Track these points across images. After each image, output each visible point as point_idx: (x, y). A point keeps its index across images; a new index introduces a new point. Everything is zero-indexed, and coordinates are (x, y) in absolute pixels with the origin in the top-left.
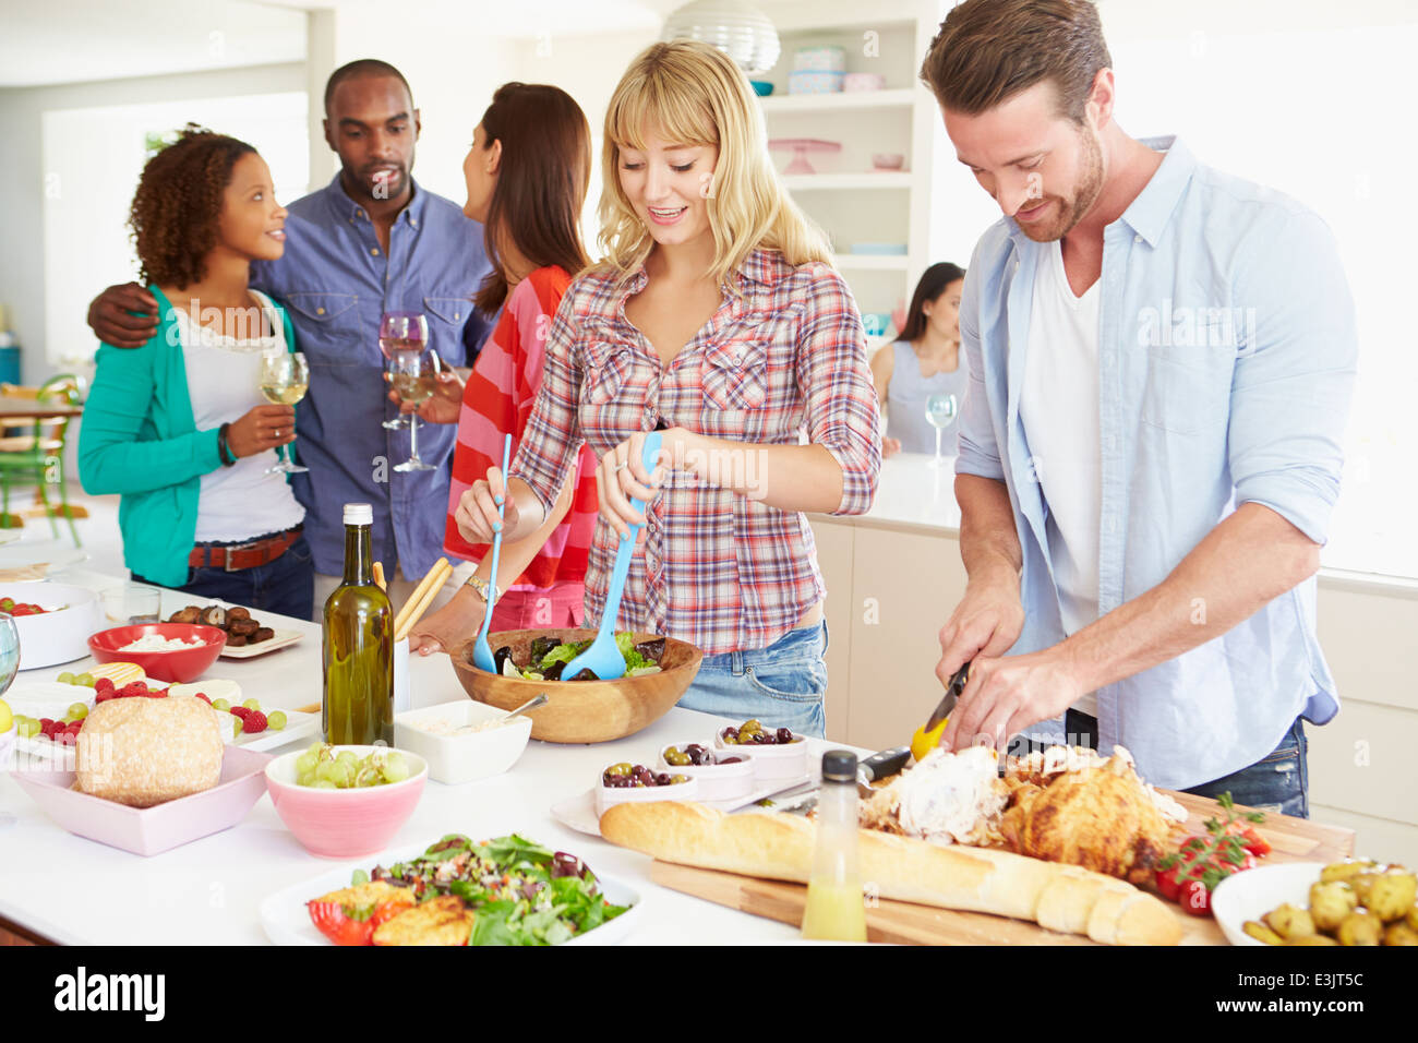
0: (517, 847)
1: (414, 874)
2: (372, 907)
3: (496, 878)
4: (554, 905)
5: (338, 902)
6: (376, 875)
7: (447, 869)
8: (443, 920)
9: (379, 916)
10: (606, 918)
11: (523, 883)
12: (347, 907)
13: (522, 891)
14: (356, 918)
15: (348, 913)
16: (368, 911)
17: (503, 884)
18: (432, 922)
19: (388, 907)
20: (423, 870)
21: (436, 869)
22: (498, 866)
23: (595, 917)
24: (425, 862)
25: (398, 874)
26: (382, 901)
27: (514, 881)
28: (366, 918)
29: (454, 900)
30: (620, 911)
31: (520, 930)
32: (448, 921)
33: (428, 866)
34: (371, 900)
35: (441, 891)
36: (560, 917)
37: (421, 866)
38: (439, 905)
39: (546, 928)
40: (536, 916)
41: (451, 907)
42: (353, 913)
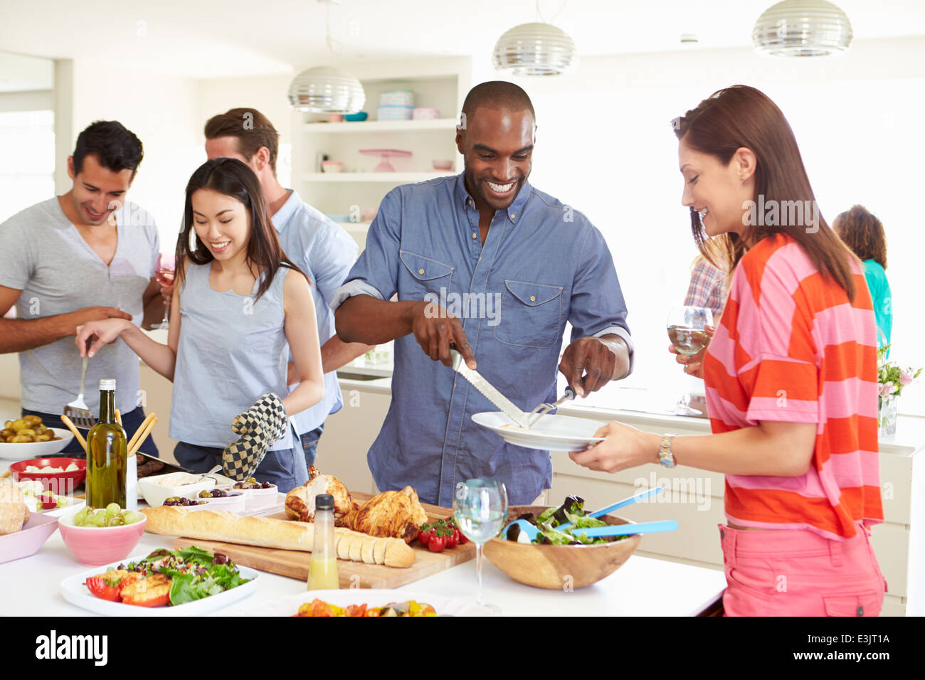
0: (194, 552)
1: (140, 568)
2: (120, 580)
3: (183, 565)
4: (213, 578)
5: (102, 577)
6: (119, 568)
7: (158, 564)
8: (156, 584)
9: (123, 584)
10: (240, 584)
11: (197, 568)
12: (106, 580)
13: (197, 571)
14: (111, 585)
15: (107, 583)
16: (117, 582)
17: (188, 568)
18: (152, 585)
19: (128, 580)
20: (145, 566)
21: (152, 565)
22: (185, 560)
23: (234, 582)
24: (146, 562)
25: (132, 568)
26: (125, 577)
27: (193, 567)
28: (116, 585)
29: (162, 576)
30: (246, 581)
31: (196, 588)
32: (159, 585)
33: (147, 564)
34: (119, 576)
35: (155, 572)
36: (217, 583)
37: (144, 564)
38: (155, 579)
39: (209, 588)
40: (205, 583)
41: (160, 579)
42: (109, 583)
